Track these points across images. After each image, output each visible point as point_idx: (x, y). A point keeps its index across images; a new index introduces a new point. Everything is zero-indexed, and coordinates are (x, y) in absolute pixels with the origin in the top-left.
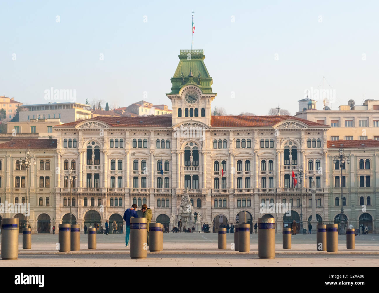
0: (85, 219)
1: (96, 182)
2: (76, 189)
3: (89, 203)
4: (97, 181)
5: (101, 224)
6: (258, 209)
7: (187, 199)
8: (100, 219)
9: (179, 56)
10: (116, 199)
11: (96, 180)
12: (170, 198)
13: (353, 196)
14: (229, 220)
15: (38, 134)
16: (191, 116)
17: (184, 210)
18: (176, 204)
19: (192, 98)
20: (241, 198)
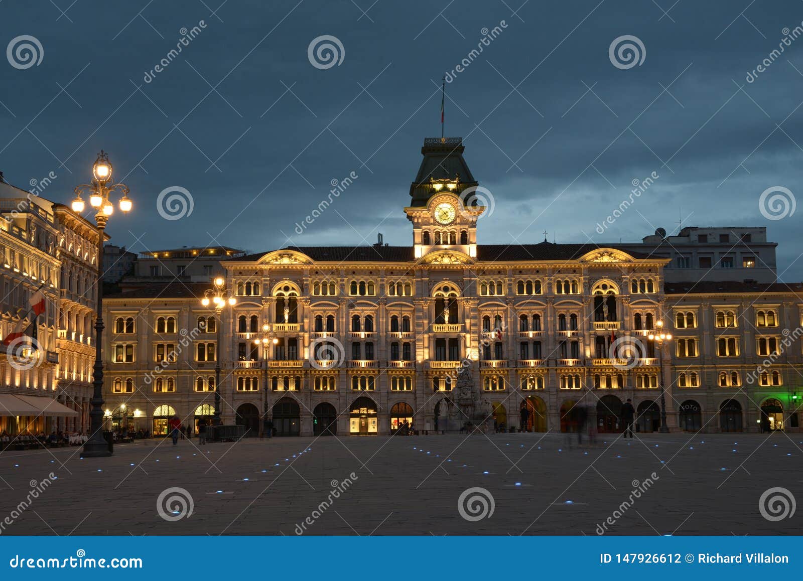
0: (273, 413)
1: (291, 351)
2: (260, 364)
3: (281, 385)
4: (293, 350)
5: (301, 419)
6: (555, 393)
7: (467, 375)
8: (299, 412)
11: (291, 348)
12: (412, 377)
14: (510, 411)
15: (189, 277)
16: (445, 242)
17: (464, 393)
18: (423, 387)
20: (528, 375)
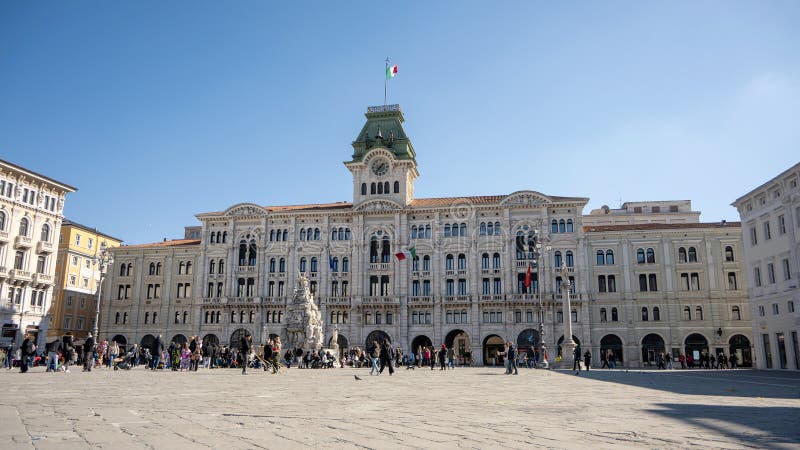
3: (236, 318)
9: (366, 115)
10: (274, 314)
12: (348, 311)
13: (629, 305)
16: (380, 192)
19: (380, 169)
20: (452, 309)
